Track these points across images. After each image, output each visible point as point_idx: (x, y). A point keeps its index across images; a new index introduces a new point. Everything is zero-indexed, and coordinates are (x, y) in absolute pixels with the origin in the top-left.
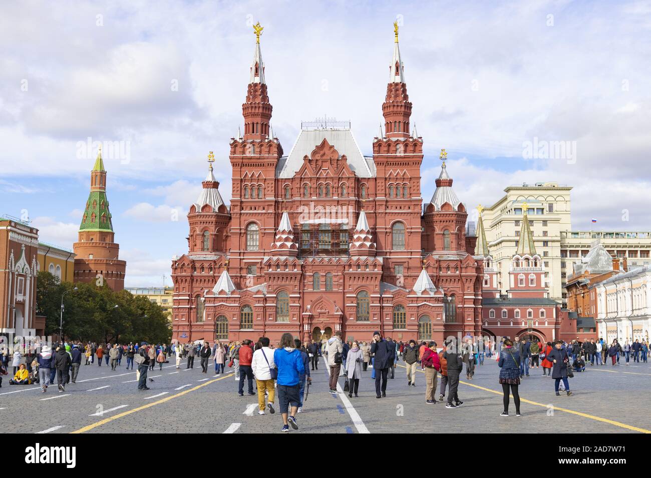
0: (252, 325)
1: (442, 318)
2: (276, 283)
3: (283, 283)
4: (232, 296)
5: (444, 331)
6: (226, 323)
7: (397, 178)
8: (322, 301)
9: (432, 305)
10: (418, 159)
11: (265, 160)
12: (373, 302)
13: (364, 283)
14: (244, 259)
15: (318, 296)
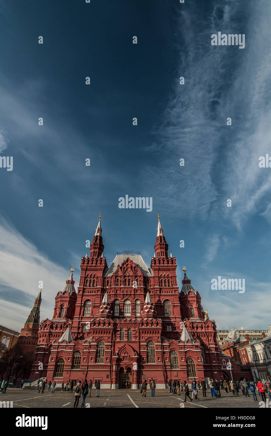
0: (79, 366)
1: (201, 360)
2: (97, 336)
3: (102, 335)
4: (70, 344)
5: (204, 370)
6: (63, 364)
7: (165, 277)
8: (125, 348)
9: (194, 350)
10: (175, 267)
11: (98, 267)
12: (157, 349)
13: (151, 335)
14: (81, 321)
15: (123, 344)
